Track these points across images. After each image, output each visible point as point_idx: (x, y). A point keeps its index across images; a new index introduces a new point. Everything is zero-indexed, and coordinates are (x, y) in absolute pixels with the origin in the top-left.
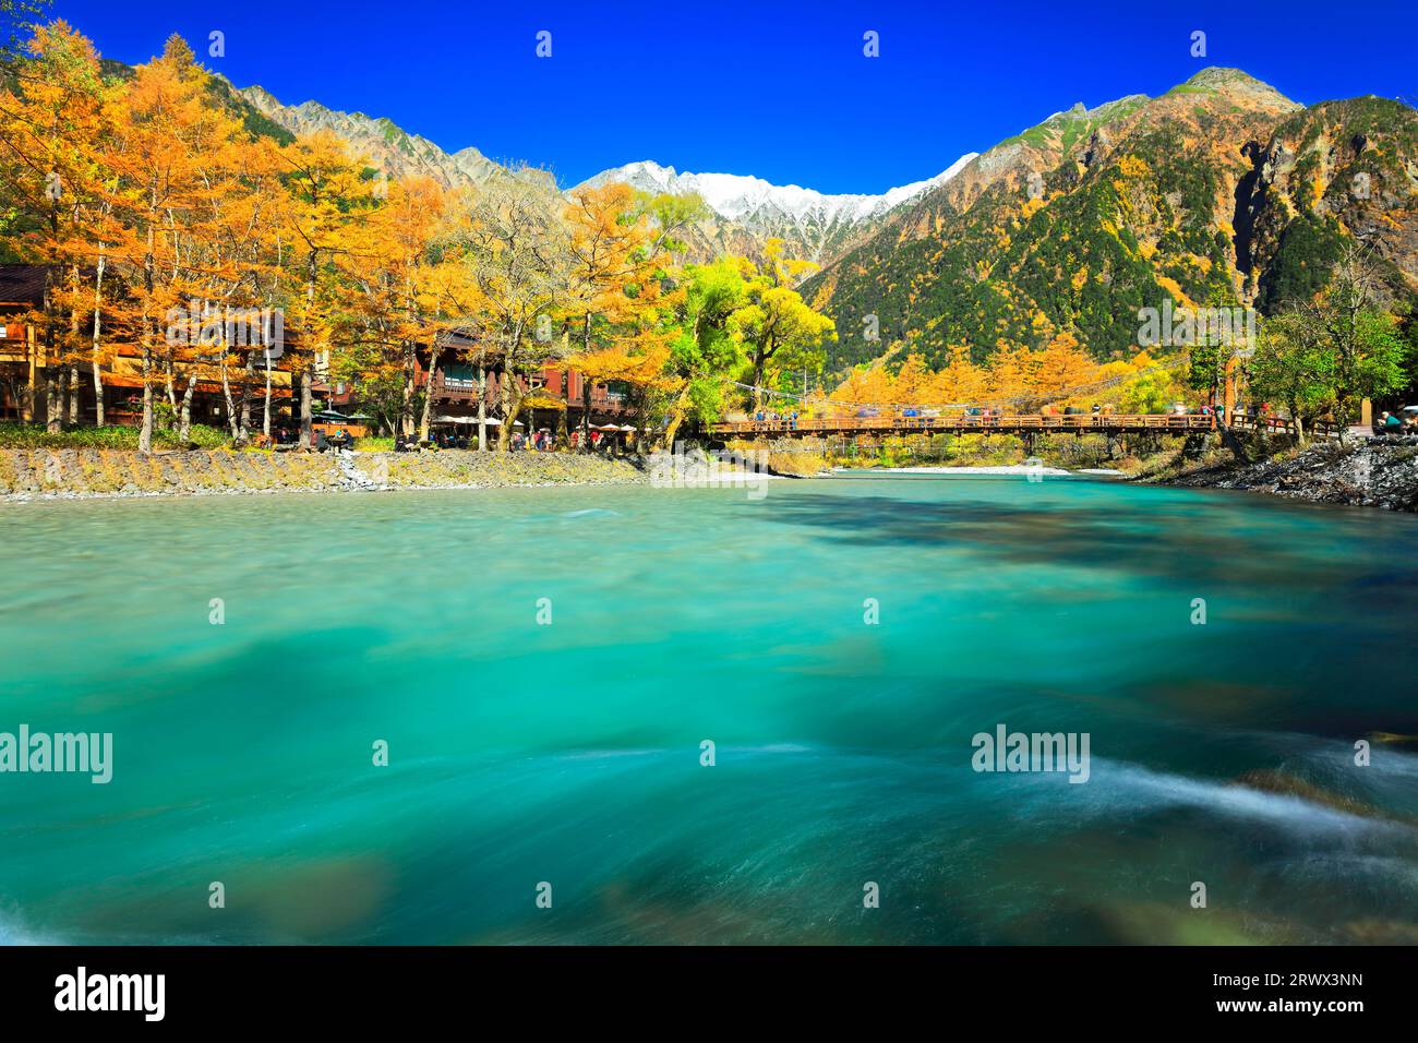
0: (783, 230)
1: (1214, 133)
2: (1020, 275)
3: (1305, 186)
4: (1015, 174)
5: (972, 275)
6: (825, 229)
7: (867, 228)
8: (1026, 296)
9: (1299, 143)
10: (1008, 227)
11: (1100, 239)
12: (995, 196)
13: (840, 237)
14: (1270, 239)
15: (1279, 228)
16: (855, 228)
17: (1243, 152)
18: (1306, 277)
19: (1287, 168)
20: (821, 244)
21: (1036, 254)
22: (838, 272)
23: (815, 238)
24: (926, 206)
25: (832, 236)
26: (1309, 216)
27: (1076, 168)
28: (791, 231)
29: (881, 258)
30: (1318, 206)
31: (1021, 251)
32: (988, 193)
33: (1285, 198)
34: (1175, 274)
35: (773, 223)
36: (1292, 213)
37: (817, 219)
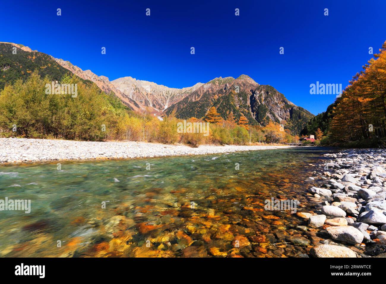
0: (161, 95)
1: (246, 87)
3: (261, 99)
4: (211, 89)
6: (170, 95)
9: (259, 91)
10: (212, 100)
11: (230, 105)
13: (173, 97)
14: (257, 108)
15: (258, 106)
16: (176, 96)
17: (250, 91)
18: (262, 115)
19: (258, 95)
20: (169, 98)
22: (177, 106)
24: (194, 94)
25: (171, 97)
26: (262, 104)
27: (223, 90)
29: (186, 103)
30: (263, 103)
32: (206, 92)
33: (258, 101)
34: (243, 112)
35: (158, 93)
36: (260, 104)
37: (167, 93)
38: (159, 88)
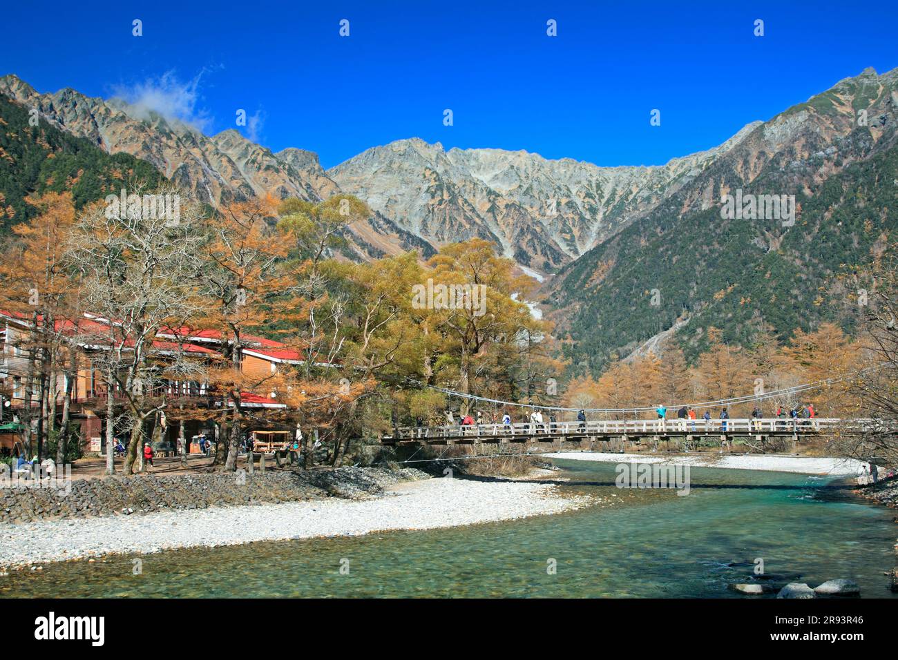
2: (814, 245)
4: (803, 140)
5: (762, 245)
6: (604, 201)
7: (648, 199)
8: (821, 266)
12: (783, 164)
16: (635, 200)
20: (600, 216)
21: (830, 223)
22: (619, 245)
23: (593, 211)
24: (710, 176)
25: (610, 208)
27: (869, 133)
28: (567, 204)
29: (663, 229)
31: (813, 220)
32: (775, 161)
35: (547, 196)
37: (593, 191)
38: (552, 170)
